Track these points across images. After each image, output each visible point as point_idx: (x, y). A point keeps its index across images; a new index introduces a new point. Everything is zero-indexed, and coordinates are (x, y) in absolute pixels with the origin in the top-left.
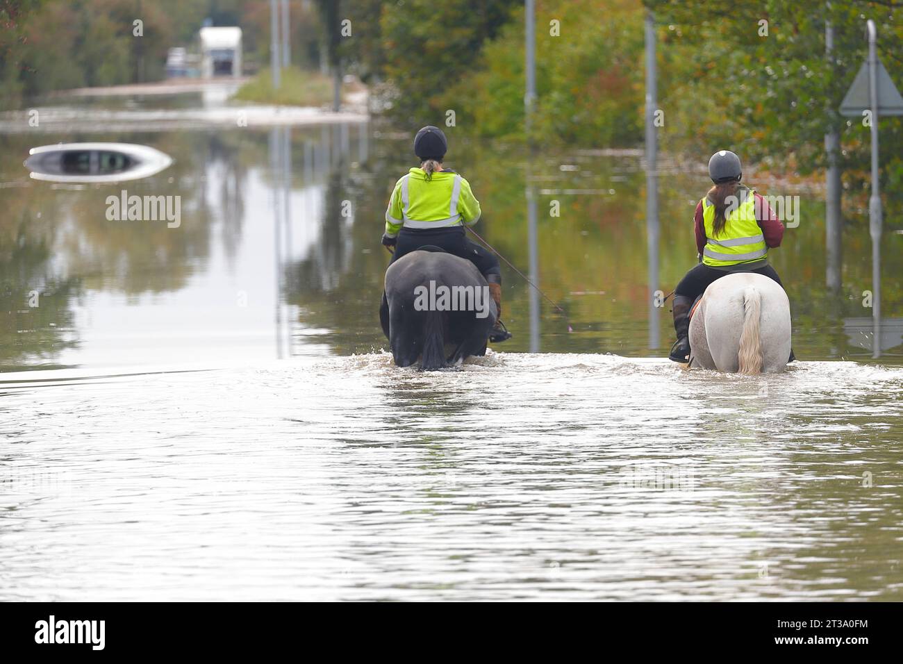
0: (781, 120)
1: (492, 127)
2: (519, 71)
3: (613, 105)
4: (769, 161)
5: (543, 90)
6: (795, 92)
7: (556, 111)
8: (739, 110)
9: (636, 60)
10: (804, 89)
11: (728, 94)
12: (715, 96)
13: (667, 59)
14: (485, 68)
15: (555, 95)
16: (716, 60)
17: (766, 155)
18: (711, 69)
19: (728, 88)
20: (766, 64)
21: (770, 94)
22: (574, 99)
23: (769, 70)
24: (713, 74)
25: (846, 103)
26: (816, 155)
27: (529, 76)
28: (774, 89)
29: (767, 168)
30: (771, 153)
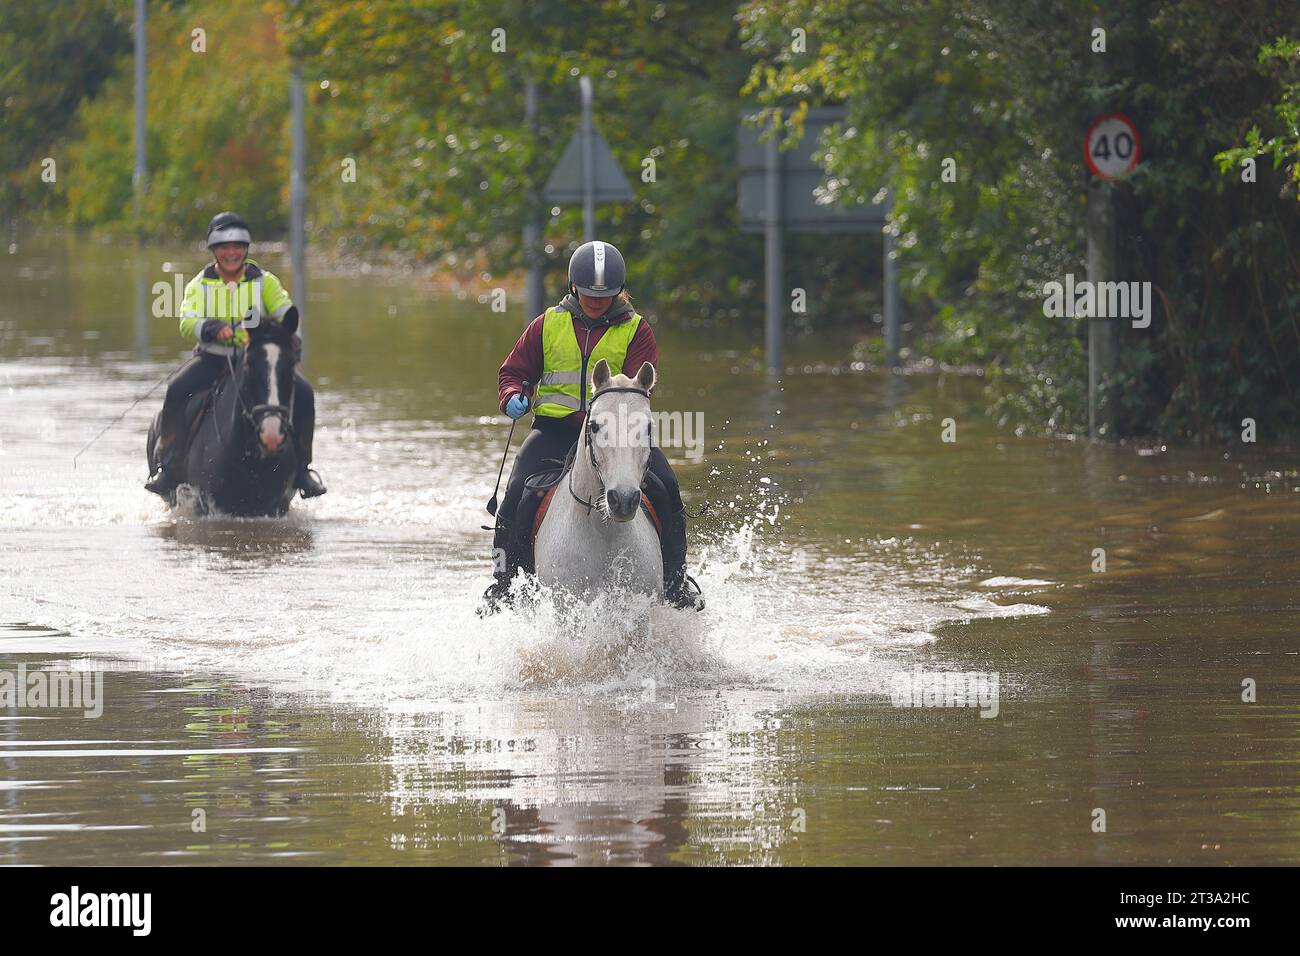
0: (467, 205)
1: (90, 212)
2: (125, 139)
3: (249, 185)
4: (451, 259)
5: (156, 163)
6: (486, 169)
7: (174, 192)
8: (412, 192)
9: (278, 126)
10: (498, 166)
11: (398, 171)
12: (381, 174)
13: (318, 125)
14: (81, 136)
15: (172, 172)
16: (384, 127)
17: (447, 251)
18: (376, 138)
19: (399, 164)
20: (448, 133)
21: (453, 172)
22: (196, 176)
23: (452, 140)
24: (379, 146)
25: (552, 185)
26: (512, 252)
27: (137, 145)
28: (458, 165)
29: (448, 268)
30: (455, 248)
